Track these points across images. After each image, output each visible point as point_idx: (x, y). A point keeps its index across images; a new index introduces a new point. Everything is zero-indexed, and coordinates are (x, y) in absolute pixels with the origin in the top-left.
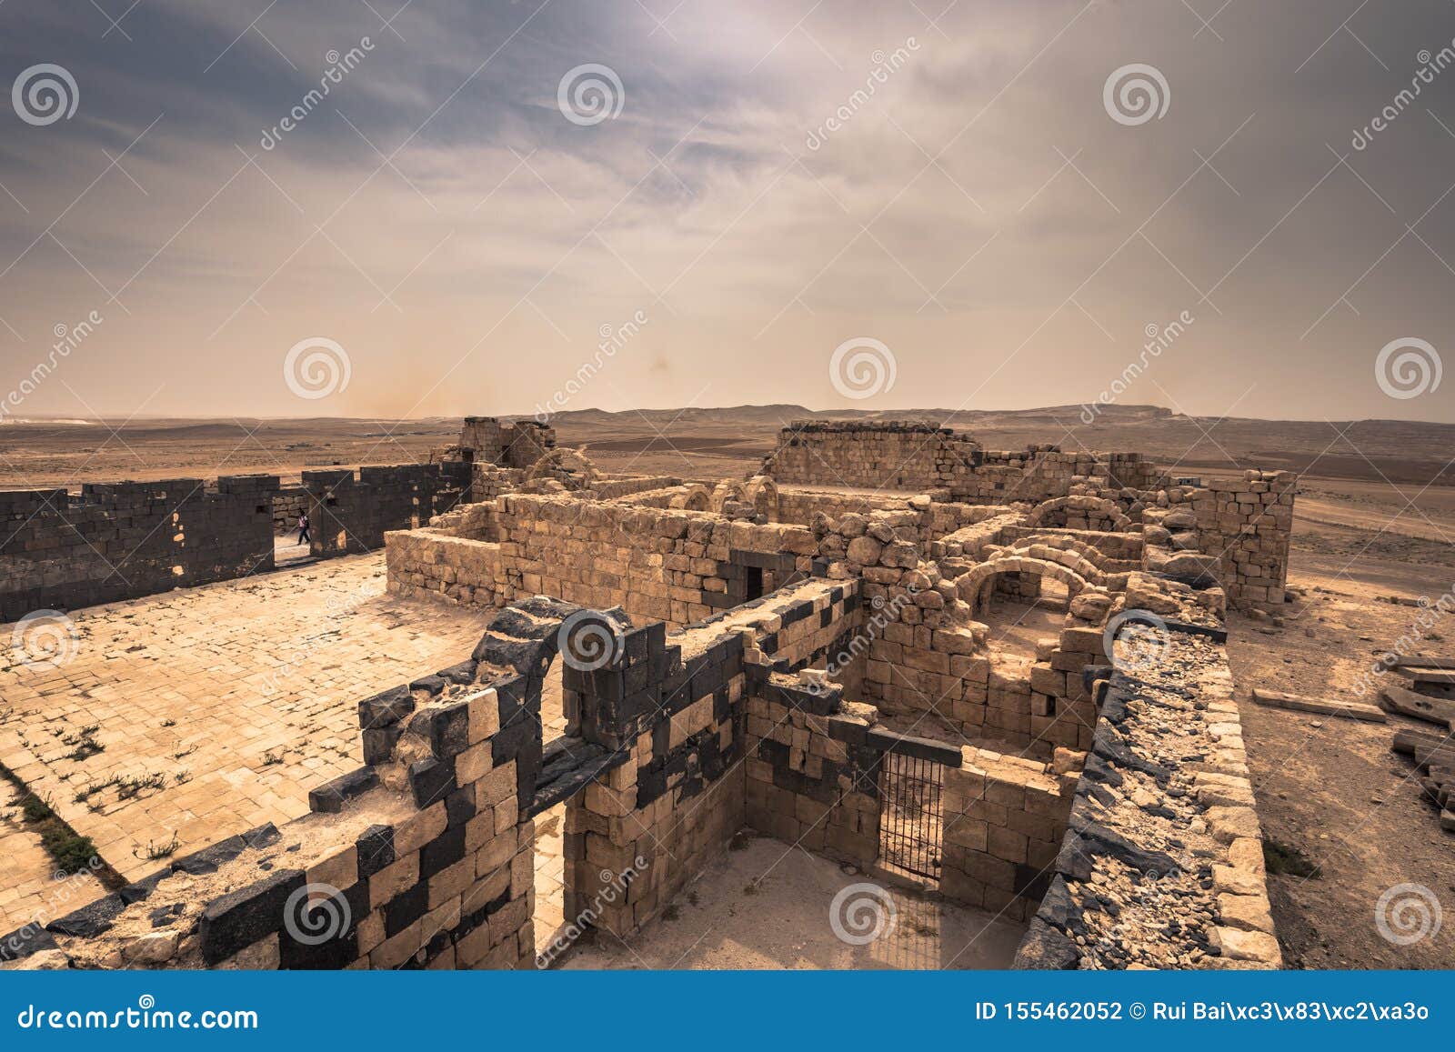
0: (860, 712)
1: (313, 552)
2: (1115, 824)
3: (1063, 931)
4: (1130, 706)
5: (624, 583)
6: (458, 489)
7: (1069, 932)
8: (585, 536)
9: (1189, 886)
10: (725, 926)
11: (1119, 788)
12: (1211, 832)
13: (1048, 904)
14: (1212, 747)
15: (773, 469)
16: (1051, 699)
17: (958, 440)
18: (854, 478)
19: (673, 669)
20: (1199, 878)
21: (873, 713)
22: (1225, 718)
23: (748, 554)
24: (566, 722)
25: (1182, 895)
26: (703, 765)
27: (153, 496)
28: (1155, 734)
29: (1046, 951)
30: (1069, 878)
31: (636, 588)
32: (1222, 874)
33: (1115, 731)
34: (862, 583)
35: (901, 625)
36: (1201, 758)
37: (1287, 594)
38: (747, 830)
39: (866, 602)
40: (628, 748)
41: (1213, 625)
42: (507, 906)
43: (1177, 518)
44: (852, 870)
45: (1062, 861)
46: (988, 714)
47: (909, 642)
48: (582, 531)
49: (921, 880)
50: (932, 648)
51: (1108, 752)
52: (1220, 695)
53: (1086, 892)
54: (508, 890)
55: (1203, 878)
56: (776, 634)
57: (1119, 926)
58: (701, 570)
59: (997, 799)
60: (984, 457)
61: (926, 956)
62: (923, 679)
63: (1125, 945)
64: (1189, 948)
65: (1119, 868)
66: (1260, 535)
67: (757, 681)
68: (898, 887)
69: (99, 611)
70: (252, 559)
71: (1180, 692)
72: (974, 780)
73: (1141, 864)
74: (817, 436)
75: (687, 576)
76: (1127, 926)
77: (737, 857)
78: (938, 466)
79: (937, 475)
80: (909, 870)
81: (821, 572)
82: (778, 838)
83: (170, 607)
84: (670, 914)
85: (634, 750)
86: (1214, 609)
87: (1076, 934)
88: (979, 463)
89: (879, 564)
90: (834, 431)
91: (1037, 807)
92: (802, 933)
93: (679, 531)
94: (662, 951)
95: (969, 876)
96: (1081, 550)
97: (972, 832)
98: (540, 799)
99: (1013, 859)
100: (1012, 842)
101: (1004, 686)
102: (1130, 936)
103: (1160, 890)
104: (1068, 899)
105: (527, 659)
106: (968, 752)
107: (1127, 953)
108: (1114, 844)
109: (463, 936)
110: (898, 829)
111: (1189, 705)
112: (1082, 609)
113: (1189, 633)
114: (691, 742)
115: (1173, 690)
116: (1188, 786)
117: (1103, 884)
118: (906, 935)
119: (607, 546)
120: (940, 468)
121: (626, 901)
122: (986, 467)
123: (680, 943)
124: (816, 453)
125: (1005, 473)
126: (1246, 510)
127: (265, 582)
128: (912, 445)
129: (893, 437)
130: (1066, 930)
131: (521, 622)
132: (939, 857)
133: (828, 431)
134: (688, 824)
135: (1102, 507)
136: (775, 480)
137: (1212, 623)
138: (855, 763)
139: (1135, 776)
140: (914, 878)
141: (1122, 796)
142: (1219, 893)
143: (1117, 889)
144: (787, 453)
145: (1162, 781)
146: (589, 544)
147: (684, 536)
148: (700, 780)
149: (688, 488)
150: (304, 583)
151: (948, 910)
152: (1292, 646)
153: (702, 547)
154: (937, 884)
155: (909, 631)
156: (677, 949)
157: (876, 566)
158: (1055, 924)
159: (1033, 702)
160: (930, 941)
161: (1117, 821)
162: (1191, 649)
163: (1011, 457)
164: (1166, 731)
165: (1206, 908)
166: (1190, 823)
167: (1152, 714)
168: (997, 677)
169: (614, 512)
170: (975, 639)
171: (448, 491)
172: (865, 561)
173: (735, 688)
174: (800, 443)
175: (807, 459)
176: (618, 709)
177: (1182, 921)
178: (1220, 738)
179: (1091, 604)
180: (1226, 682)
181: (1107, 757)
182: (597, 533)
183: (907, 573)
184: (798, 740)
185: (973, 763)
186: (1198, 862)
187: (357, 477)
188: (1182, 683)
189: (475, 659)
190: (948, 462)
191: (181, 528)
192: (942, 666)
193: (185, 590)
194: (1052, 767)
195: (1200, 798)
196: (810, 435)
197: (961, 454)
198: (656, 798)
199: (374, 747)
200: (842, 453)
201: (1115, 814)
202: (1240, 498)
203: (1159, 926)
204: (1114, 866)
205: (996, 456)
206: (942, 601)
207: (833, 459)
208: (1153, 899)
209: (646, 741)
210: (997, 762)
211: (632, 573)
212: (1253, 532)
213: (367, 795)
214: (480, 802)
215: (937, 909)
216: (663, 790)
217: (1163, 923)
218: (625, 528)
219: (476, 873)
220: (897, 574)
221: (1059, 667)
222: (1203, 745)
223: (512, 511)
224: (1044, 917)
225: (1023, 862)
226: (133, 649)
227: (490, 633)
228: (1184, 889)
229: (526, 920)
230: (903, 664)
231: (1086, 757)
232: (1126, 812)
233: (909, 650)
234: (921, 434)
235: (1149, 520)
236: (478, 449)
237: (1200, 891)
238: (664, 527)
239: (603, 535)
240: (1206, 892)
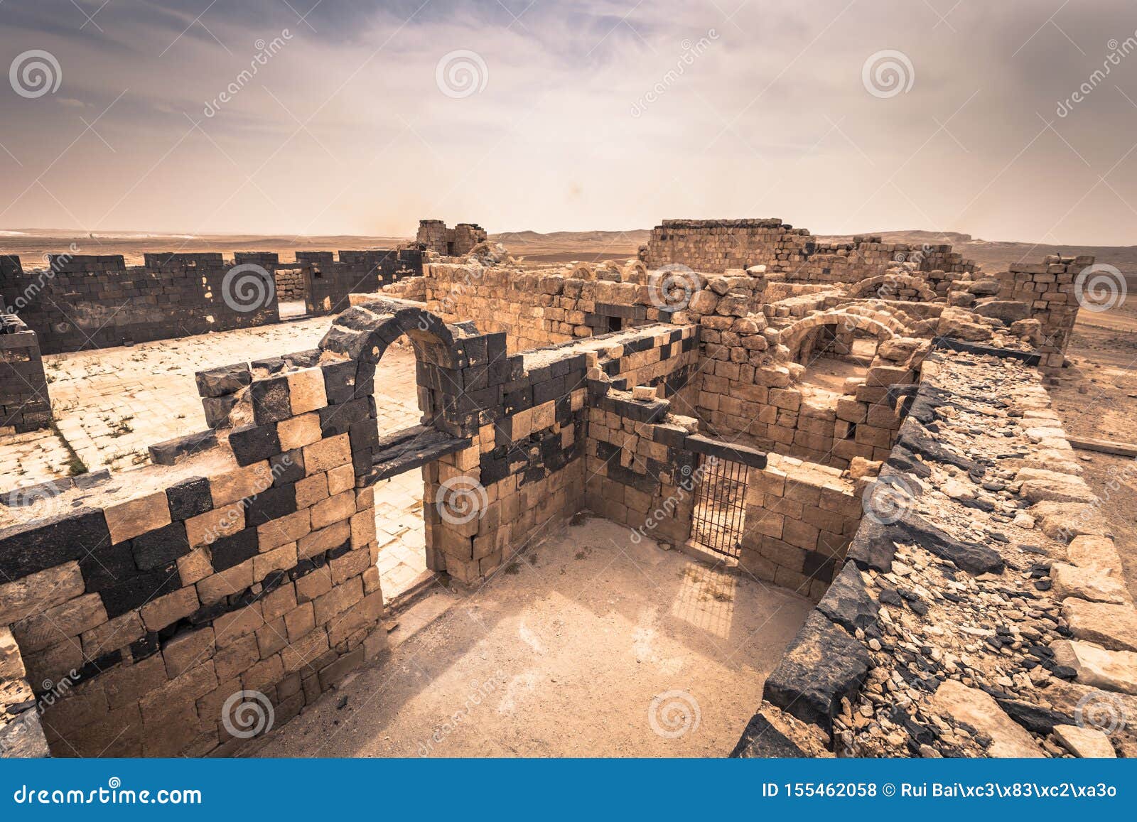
0: (682, 423)
1: (308, 311)
2: (922, 513)
3: (852, 630)
4: (939, 410)
5: (515, 329)
6: (412, 270)
7: (860, 633)
8: (487, 294)
9: (1019, 586)
10: (555, 581)
11: (926, 479)
12: (1042, 527)
13: (833, 595)
14: (1034, 448)
15: (646, 259)
16: (852, 424)
17: (795, 234)
18: (708, 266)
19: (515, 375)
20: (1032, 577)
21: (693, 424)
22: (1045, 424)
23: (610, 307)
24: (422, 414)
25: (1011, 596)
26: (545, 457)
27: (186, 263)
28: (966, 434)
29: (825, 656)
30: (864, 566)
31: (523, 334)
32: (1066, 575)
33: (925, 430)
34: (700, 329)
35: (730, 363)
36: (1021, 456)
37: (1065, 361)
38: (586, 511)
39: (703, 345)
40: (469, 436)
41: (1026, 350)
42: (348, 554)
43: (984, 285)
44: (667, 547)
45: (856, 547)
46: (797, 436)
47: (736, 377)
48: (485, 290)
49: (723, 557)
50: (754, 382)
51: (916, 445)
52: (1036, 405)
53: (884, 584)
54: (349, 541)
55: (1038, 577)
56: (619, 359)
57: (926, 628)
58: (572, 320)
59: (795, 497)
60: (816, 248)
61: (719, 617)
62: (745, 407)
63: (936, 654)
64: (1028, 666)
65: (928, 558)
66: (1050, 310)
67: (596, 395)
68: (704, 561)
69: (156, 344)
70: (263, 314)
71: (992, 402)
72: (775, 480)
73: (956, 556)
74: (681, 232)
75: (562, 324)
76: (937, 629)
77: (575, 531)
78: (777, 255)
79: (776, 262)
80: (715, 550)
81: (666, 318)
82: (609, 519)
83: (203, 343)
84: (512, 569)
85: (475, 439)
86: (1027, 338)
87: (868, 636)
88: (811, 253)
89: (715, 313)
90: (695, 228)
91: (831, 505)
92: (618, 591)
93: (556, 288)
94: (501, 597)
95: (765, 557)
96: (893, 313)
97: (770, 522)
98: (379, 470)
99: (804, 547)
100: (805, 533)
101: (812, 415)
102: (943, 642)
103: (981, 588)
104: (861, 591)
105: (358, 346)
106: (773, 458)
107: (939, 665)
108: (921, 533)
109: (301, 575)
110: (707, 517)
111: (1003, 412)
112: (889, 351)
113: (1001, 357)
114: (534, 437)
115: (984, 400)
116: (1006, 481)
117: (907, 576)
118: (705, 599)
119: (503, 302)
120: (779, 256)
121: (472, 557)
122: (815, 256)
123: (516, 592)
124: (681, 245)
125: (832, 261)
126: (1040, 288)
127: (270, 329)
128: (758, 238)
129: (743, 232)
130: (854, 629)
131: (362, 317)
132: (740, 542)
133: (690, 228)
134: (531, 502)
135: (913, 283)
136: (647, 267)
137: (1025, 347)
138: (674, 462)
139: (944, 469)
140: (717, 555)
141: (931, 486)
142: (1066, 597)
143: (925, 583)
144: (658, 246)
145: (975, 476)
146: (490, 300)
147: (561, 292)
148: (542, 470)
149: (573, 264)
150: (298, 331)
151: (744, 582)
152: (1066, 399)
153: (574, 301)
154: (736, 562)
155: (736, 369)
156: (513, 596)
157: (713, 315)
158: (841, 622)
159: (836, 427)
160: (725, 605)
161: (924, 510)
162: (1002, 369)
163: (839, 248)
164: (979, 433)
165: (1046, 614)
166: (1014, 517)
167: (962, 419)
168: (807, 406)
169: (508, 274)
170: (792, 376)
171: (404, 271)
172: (704, 310)
173: (577, 399)
174: (668, 238)
175: (673, 251)
176: (458, 401)
177: (1014, 629)
178: (1040, 440)
179: (898, 347)
180: (1041, 396)
181: (916, 450)
182: (495, 292)
183: (738, 320)
184: (628, 443)
185: (776, 467)
186: (1028, 558)
187: (336, 259)
188: (993, 396)
189: (321, 349)
190: (786, 252)
191: (209, 288)
192: (761, 396)
193: (216, 333)
194: (848, 474)
195: (1023, 494)
196: (676, 231)
197: (797, 245)
198: (500, 479)
199: (213, 414)
200: (701, 245)
201: (922, 503)
202: (1037, 278)
203: (982, 632)
204: (921, 556)
205: (826, 247)
206: (766, 344)
207: (693, 250)
208: (972, 597)
209: (488, 432)
210: (799, 467)
211: (522, 323)
212: (1043, 307)
213: (205, 453)
214: (310, 466)
215: (735, 581)
216: (506, 473)
217: (988, 628)
218: (517, 287)
219: (311, 524)
220: (729, 321)
221: (862, 399)
222: (1020, 446)
223: (434, 276)
224: (827, 611)
225: (813, 549)
226: (172, 368)
227: (335, 326)
228: (1012, 589)
229: (370, 566)
230: (729, 395)
231: (881, 466)
232: (935, 501)
233: (734, 384)
234: (765, 229)
235: (956, 287)
236: (430, 244)
237: (1036, 593)
238: (545, 285)
239: (500, 292)
240: (1044, 594)
